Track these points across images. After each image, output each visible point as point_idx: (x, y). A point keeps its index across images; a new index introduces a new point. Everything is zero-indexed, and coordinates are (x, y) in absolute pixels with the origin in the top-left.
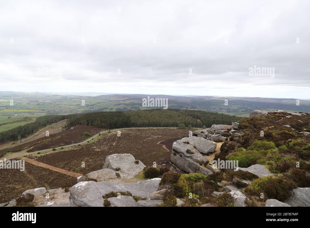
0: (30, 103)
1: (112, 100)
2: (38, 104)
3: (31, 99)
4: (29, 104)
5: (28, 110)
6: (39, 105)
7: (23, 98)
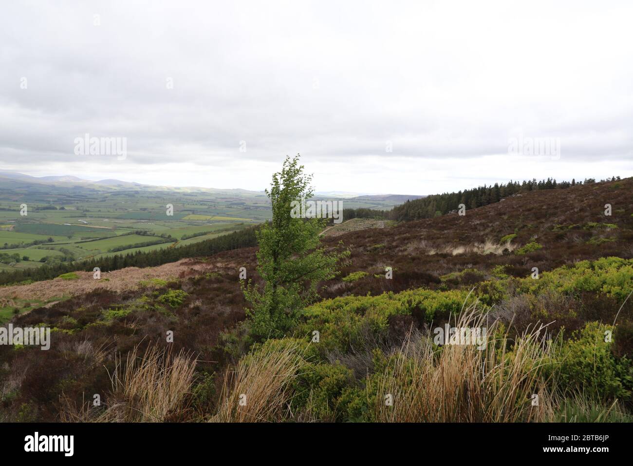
0: (233, 207)
1: (389, 204)
2: (245, 208)
3: (231, 200)
4: (230, 208)
5: (230, 217)
6: (249, 210)
7: (216, 198)
